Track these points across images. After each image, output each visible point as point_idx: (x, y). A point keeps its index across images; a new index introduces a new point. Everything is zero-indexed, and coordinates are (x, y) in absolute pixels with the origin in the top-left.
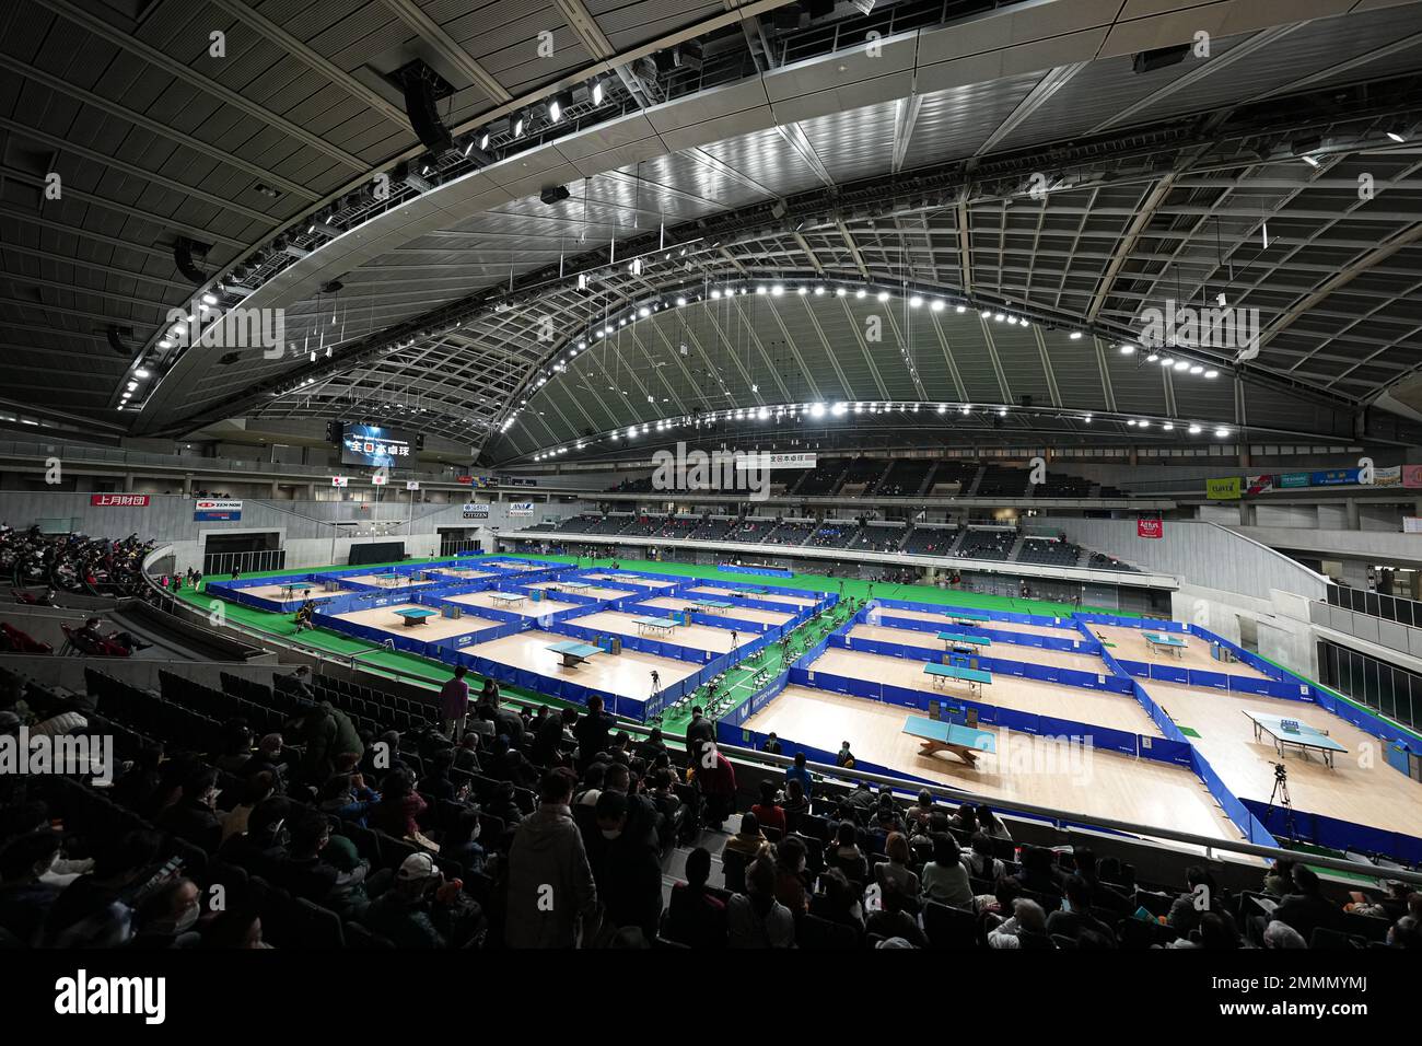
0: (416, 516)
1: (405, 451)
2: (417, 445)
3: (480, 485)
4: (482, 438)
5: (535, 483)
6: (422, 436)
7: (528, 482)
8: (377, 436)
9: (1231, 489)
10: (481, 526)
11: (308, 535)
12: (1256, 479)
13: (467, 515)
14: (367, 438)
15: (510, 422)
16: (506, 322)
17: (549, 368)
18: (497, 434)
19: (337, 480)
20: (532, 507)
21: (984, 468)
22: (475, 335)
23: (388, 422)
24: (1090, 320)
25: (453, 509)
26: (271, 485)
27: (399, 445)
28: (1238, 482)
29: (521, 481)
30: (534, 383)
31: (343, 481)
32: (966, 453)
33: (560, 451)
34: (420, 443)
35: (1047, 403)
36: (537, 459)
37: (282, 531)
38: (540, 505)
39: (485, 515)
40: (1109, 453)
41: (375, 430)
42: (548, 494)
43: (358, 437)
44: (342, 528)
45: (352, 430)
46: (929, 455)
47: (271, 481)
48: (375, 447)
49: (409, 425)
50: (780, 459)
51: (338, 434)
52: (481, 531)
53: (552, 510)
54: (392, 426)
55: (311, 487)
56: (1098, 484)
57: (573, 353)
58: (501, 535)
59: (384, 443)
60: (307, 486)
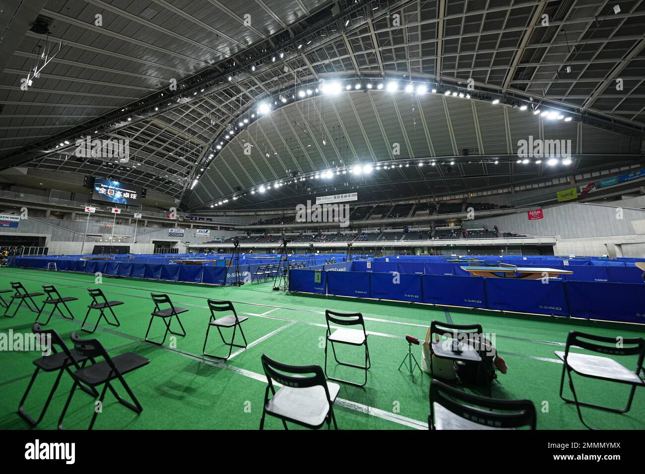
0: (139, 233)
1: (134, 197)
2: (142, 194)
3: (180, 220)
4: (181, 193)
5: (211, 220)
6: (145, 190)
7: (207, 219)
8: (116, 187)
9: (572, 194)
10: (179, 241)
11: (68, 239)
12: (585, 186)
13: (171, 235)
14: (110, 187)
15: (195, 182)
16: (187, 112)
17: (214, 148)
18: (188, 191)
19: (88, 209)
20: (209, 232)
21: (439, 205)
22: (170, 121)
23: (124, 179)
24: (504, 91)
25: (163, 230)
26: (45, 211)
27: (130, 193)
28: (575, 190)
29: (204, 219)
30: (207, 158)
31: (93, 210)
32: (429, 200)
33: (224, 202)
34: (144, 194)
35: (477, 153)
36: (212, 206)
37: (48, 236)
38: (214, 231)
39: (182, 235)
40: (500, 191)
41: (116, 183)
42: (219, 226)
43: (104, 186)
44: (90, 238)
45: (101, 181)
46: (411, 202)
47: (46, 209)
48: (115, 192)
49: (136, 182)
50: (339, 197)
51: (91, 184)
52: (179, 243)
53: (219, 234)
54: (127, 183)
55: (74, 215)
56: (498, 205)
57: (227, 137)
58: (190, 246)
59: (121, 191)
60: (71, 213)
